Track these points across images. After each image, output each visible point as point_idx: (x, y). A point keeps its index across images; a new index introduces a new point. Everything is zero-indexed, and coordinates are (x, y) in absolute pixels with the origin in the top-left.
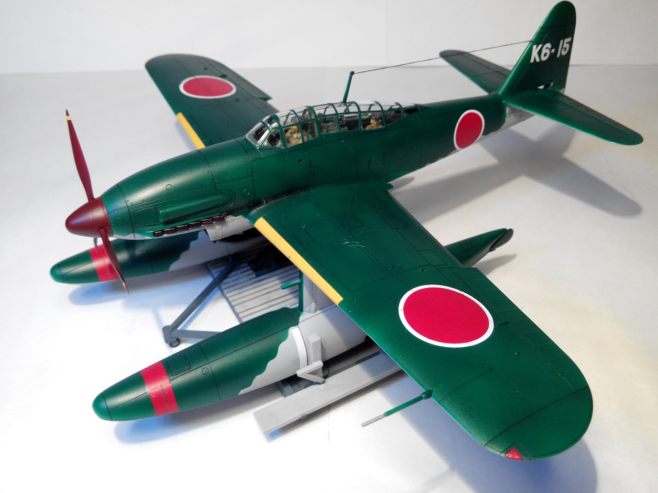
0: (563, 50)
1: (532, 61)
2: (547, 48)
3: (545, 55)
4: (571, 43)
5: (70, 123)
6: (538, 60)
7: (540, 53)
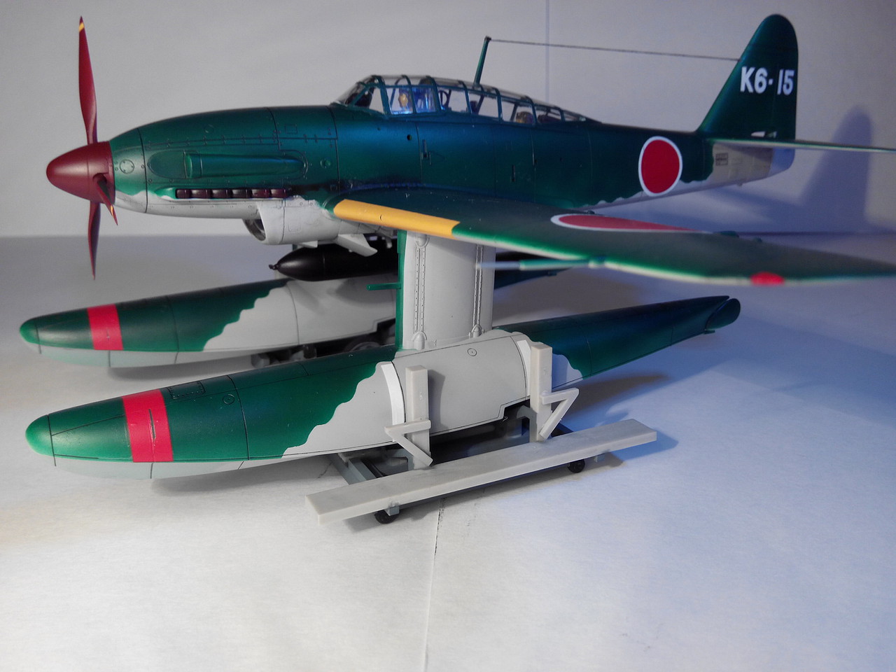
0: (785, 86)
1: (743, 89)
2: (761, 75)
3: (761, 84)
4: (795, 79)
5: (82, 35)
6: (751, 90)
7: (752, 79)
